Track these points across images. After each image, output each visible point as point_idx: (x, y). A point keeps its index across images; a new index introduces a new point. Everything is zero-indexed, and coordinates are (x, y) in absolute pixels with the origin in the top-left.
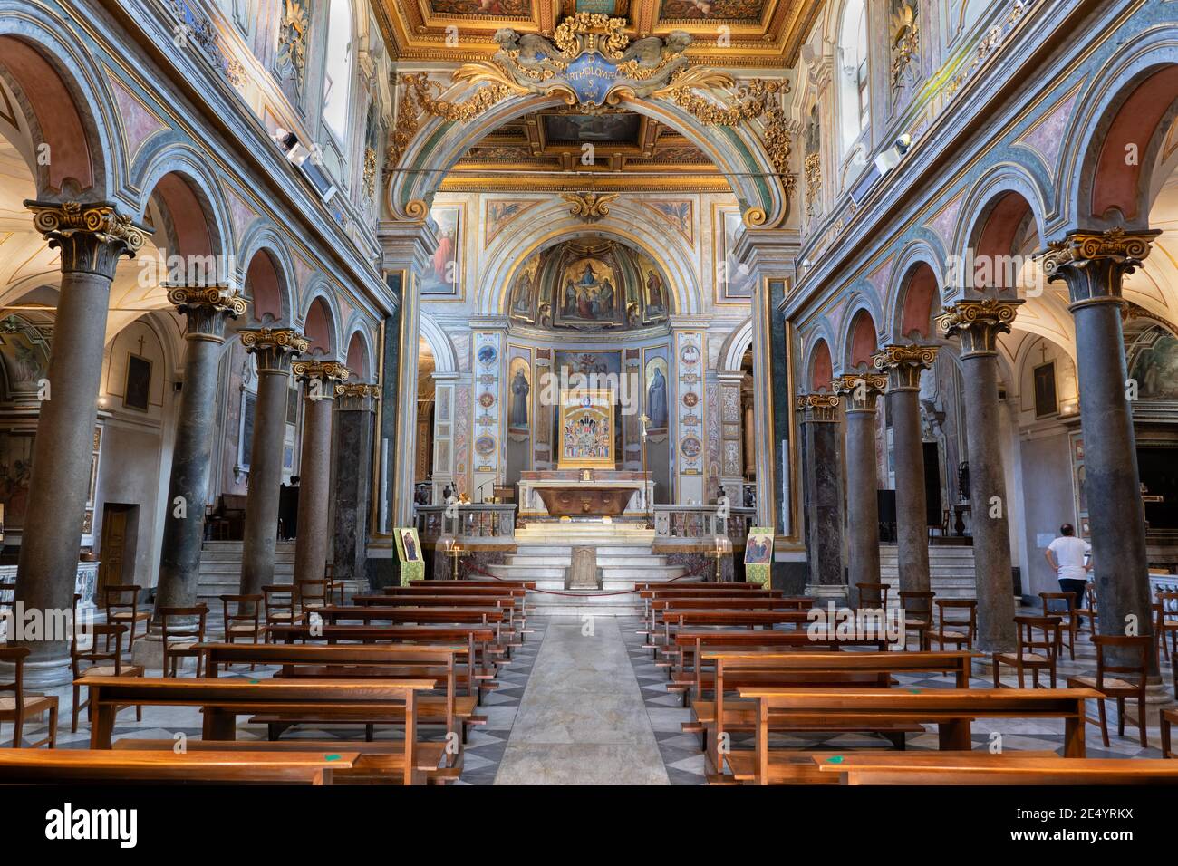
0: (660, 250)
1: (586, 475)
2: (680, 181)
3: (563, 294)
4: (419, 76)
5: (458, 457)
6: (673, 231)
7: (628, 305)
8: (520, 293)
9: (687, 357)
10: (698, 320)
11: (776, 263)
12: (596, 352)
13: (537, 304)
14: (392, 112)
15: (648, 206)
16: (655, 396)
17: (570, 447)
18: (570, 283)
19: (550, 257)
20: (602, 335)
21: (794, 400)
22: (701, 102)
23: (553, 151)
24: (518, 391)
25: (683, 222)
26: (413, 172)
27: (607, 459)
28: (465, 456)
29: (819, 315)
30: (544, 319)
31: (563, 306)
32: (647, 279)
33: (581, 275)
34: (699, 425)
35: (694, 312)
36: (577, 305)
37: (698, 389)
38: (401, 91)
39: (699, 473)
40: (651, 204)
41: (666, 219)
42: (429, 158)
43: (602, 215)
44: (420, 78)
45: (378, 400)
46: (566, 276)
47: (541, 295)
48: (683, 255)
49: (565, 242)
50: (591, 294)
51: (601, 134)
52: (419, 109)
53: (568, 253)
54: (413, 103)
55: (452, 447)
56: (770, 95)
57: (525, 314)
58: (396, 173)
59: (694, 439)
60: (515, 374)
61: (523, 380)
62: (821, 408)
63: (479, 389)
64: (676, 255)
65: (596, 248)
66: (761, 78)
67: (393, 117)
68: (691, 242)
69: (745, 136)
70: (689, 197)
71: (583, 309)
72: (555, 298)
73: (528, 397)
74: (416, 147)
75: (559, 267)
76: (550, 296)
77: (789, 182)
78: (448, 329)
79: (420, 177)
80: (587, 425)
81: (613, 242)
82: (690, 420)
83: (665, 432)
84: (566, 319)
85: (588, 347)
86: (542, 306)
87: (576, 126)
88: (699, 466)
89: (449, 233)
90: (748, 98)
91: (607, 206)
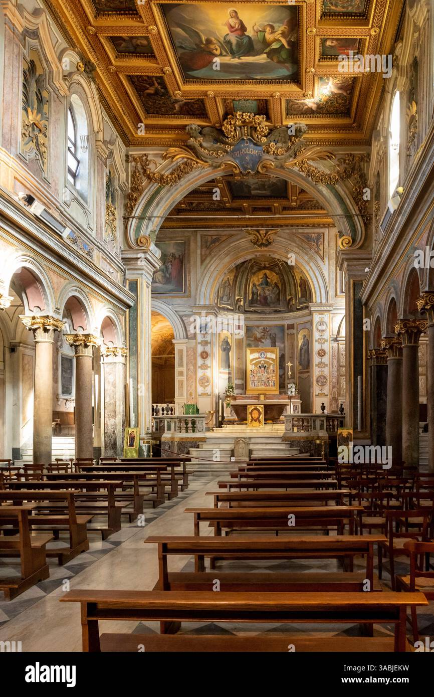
0: (304, 263)
1: (262, 397)
2: (317, 221)
3: (250, 292)
4: (143, 156)
5: (189, 388)
6: (312, 252)
7: (288, 298)
8: (224, 291)
9: (320, 328)
10: (326, 305)
11: (358, 270)
12: (270, 326)
13: (235, 297)
14: (127, 180)
15: (297, 237)
16: (303, 351)
17: (253, 381)
18: (254, 285)
19: (242, 269)
20: (273, 316)
21: (366, 353)
22: (314, 169)
23: (237, 204)
24: (224, 350)
25: (318, 246)
26: (141, 218)
27: (274, 388)
28: (193, 387)
29: (377, 302)
30: (239, 307)
31: (250, 299)
32: (299, 281)
33: (261, 280)
34: (326, 367)
35: (324, 301)
36: (259, 298)
37: (326, 347)
38: (132, 167)
39: (326, 395)
40: (299, 236)
41: (308, 244)
42: (151, 209)
43: (269, 243)
44: (144, 158)
45: (126, 356)
46: (252, 280)
47: (237, 292)
48: (318, 267)
49: (251, 260)
50: (266, 291)
51: (264, 192)
52: (144, 178)
53: (252, 267)
54: (140, 174)
55: (185, 383)
56: (357, 164)
57: (227, 304)
58: (131, 219)
59: (323, 376)
60: (222, 340)
61: (227, 343)
62: (381, 357)
63: (200, 349)
64: (314, 267)
65: (269, 264)
66: (352, 153)
67: (128, 183)
68: (323, 259)
69: (341, 190)
70: (322, 230)
71: (262, 301)
72: (245, 294)
73: (230, 353)
74: (143, 202)
75: (248, 275)
76: (243, 293)
77: (367, 219)
78: (181, 313)
79: (145, 222)
80: (263, 369)
81: (278, 260)
82: (321, 365)
83: (308, 372)
84: (253, 307)
85: (265, 323)
86: (238, 299)
87: (248, 187)
88: (326, 391)
89: (179, 256)
90: (344, 166)
91: (272, 237)
